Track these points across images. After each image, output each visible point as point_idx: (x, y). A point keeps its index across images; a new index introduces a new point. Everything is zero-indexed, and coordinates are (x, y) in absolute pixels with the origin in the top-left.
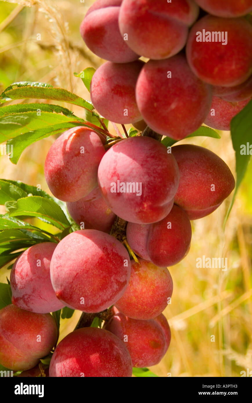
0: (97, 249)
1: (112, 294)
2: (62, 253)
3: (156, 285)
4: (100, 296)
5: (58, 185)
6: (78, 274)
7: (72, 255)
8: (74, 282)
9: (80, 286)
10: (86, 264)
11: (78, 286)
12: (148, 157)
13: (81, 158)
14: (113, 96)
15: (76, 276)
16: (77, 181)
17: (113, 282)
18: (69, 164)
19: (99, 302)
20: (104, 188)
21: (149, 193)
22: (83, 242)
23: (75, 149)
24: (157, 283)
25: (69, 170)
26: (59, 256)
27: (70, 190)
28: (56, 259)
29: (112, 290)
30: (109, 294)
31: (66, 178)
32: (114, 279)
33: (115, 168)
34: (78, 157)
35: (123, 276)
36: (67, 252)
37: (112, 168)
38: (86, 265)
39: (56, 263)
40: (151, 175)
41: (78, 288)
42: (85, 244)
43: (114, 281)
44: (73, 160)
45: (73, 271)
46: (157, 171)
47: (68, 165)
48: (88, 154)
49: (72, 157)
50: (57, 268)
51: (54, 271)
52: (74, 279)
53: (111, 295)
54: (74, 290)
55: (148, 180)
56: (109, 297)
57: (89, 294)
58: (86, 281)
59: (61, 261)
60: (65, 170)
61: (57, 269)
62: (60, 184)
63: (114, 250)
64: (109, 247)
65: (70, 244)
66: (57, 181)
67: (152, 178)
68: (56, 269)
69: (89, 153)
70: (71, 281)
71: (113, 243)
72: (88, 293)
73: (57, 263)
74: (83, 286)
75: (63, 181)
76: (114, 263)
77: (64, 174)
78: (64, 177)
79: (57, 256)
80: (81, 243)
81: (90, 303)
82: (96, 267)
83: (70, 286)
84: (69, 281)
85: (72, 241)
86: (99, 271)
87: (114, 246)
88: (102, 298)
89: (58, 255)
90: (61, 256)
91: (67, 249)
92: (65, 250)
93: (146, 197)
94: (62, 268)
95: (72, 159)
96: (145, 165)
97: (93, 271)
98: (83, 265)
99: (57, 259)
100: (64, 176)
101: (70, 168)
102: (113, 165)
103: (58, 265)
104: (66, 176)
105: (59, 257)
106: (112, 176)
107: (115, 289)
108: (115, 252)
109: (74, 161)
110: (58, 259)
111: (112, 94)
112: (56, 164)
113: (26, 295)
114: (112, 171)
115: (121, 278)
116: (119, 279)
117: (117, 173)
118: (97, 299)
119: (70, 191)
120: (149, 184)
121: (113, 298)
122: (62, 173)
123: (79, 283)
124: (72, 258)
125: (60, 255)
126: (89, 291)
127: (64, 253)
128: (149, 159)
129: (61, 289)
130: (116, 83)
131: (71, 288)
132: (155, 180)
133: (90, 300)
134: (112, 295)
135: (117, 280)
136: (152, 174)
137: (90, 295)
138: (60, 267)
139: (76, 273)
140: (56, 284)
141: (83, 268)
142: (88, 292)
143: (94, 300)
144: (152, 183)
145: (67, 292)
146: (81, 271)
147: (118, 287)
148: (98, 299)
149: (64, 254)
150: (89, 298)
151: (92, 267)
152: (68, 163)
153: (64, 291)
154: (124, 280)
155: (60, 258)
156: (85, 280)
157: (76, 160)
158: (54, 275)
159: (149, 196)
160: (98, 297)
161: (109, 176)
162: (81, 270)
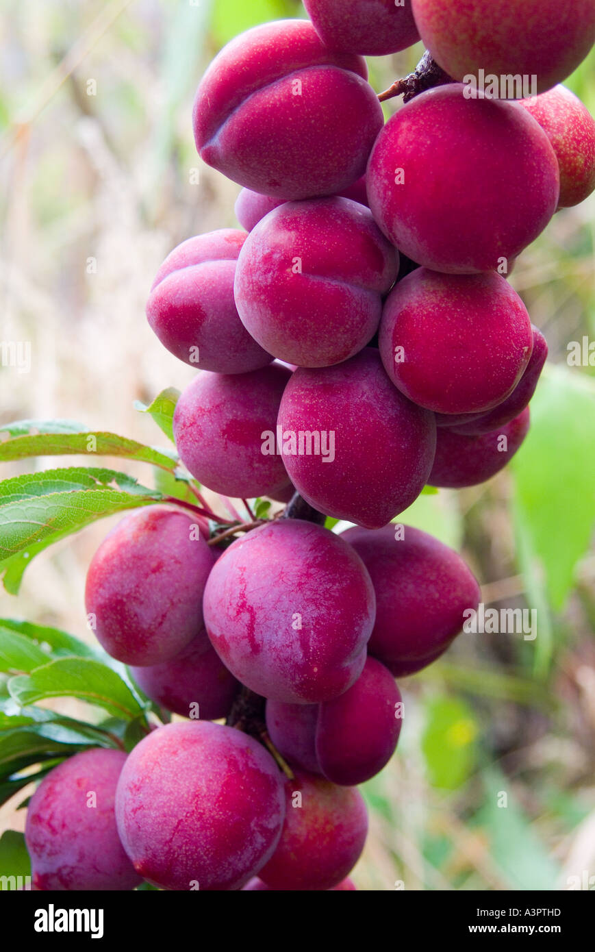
0: (216, 765)
1: (253, 856)
2: (141, 779)
3: (336, 823)
4: (230, 864)
5: (119, 636)
6: (181, 823)
7: (164, 782)
8: (174, 840)
9: (187, 848)
10: (196, 800)
11: (184, 848)
12: (309, 566)
13: (164, 575)
14: (226, 443)
15: (178, 826)
16: (161, 624)
17: (254, 830)
18: (141, 590)
19: (229, 875)
20: (222, 637)
21: (320, 642)
22: (186, 753)
23: (151, 556)
24: (338, 818)
25: (142, 603)
26: (135, 786)
27: (147, 644)
28: (129, 793)
29: (253, 849)
30: (248, 859)
31: (135, 619)
32: (257, 825)
33: (243, 596)
34: (157, 574)
35: (274, 816)
36: (154, 777)
37: (237, 594)
38: (196, 803)
39: (131, 801)
40: (322, 605)
41: (184, 852)
42: (190, 757)
43: (256, 829)
44: (148, 580)
45: (171, 816)
46: (333, 594)
47: (138, 592)
48: (179, 566)
49: (147, 575)
50: (134, 811)
51: (126, 818)
52: (174, 834)
53: (251, 859)
54: (176, 856)
55: (315, 615)
56: (248, 864)
57: (208, 862)
58: (199, 836)
59: (141, 795)
60: (134, 604)
61: (135, 813)
62: (124, 632)
63: (250, 764)
64: (239, 758)
65: (157, 758)
66: (118, 627)
67: (324, 611)
68: (132, 814)
69: (180, 563)
70: (168, 838)
71: (247, 748)
72: (205, 861)
73: (134, 802)
74: (194, 848)
75: (130, 627)
76: (254, 790)
77: (132, 612)
78: (132, 619)
79: (132, 787)
80: (181, 755)
81: (209, 881)
82: (217, 805)
83: (166, 848)
84: (163, 837)
85: (161, 752)
86: (225, 813)
87: (249, 755)
88: (234, 867)
89: (133, 783)
90: (142, 785)
91: (153, 769)
92: (149, 772)
93: (314, 651)
94: (145, 811)
95: (146, 578)
96: (305, 583)
97: (212, 814)
98: (191, 803)
99: (132, 792)
100: (132, 616)
101: (142, 599)
102: (238, 588)
103: (135, 806)
104: (136, 615)
105: (137, 788)
106: (239, 613)
107: (258, 846)
108: (254, 766)
109: (150, 584)
110: (134, 792)
111: (224, 441)
112: (111, 592)
113: (65, 867)
114: (237, 601)
115: (270, 820)
116: (265, 823)
117: (247, 605)
118: (224, 871)
119: (146, 646)
120: (318, 623)
121: (255, 865)
122: (127, 610)
123: (184, 841)
124: (165, 789)
125: (138, 784)
126: (207, 855)
127: (146, 778)
128: (312, 570)
129: (147, 856)
130: (231, 417)
131: (168, 852)
132: (329, 614)
133: (209, 876)
134: (255, 857)
135: (261, 826)
136: (322, 602)
137: (209, 865)
138: (140, 809)
139: (177, 821)
140: (134, 845)
141: (191, 809)
142: (205, 858)
143: (219, 873)
144: (324, 620)
145: (161, 860)
146: (186, 816)
147: (264, 840)
148: (227, 871)
149: (147, 781)
150: (207, 872)
151: (209, 804)
152: (137, 589)
153: (153, 859)
154: (276, 823)
155: (138, 790)
156: (198, 833)
157: (154, 580)
158: (128, 827)
159: (321, 649)
160: (227, 866)
161: (233, 613)
162: (187, 813)
